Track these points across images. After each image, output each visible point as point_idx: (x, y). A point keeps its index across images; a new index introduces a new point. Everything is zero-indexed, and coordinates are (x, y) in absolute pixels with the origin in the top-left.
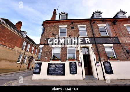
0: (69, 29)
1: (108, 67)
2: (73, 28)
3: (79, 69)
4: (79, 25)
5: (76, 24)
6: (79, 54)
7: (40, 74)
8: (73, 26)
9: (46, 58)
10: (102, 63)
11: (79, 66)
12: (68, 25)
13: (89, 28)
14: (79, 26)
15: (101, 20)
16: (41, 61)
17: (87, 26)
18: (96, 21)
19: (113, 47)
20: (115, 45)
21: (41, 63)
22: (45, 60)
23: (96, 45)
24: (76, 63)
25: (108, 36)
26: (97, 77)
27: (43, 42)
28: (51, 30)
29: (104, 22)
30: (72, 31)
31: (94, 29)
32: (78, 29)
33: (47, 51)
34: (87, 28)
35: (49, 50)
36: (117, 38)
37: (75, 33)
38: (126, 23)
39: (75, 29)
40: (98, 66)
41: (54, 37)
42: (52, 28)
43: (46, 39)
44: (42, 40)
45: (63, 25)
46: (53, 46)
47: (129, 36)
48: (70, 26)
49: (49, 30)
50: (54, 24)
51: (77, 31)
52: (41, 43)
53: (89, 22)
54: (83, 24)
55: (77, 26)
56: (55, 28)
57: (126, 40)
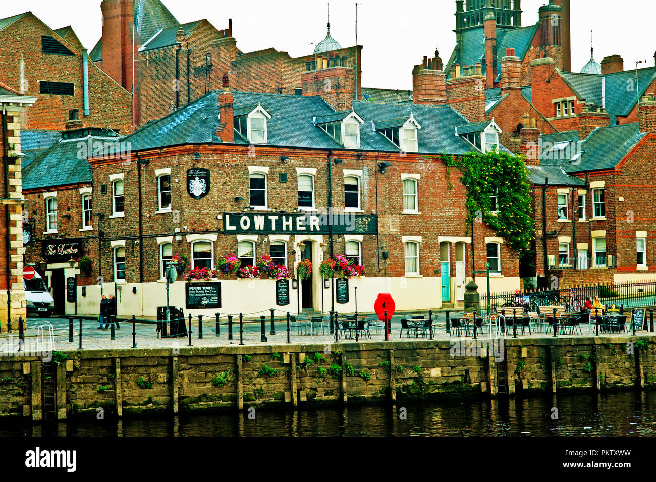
0: (274, 180)
1: (343, 289)
2: (283, 178)
3: (293, 294)
4: (300, 166)
5: (293, 164)
6: (295, 261)
7: (220, 307)
8: (283, 171)
10: (335, 279)
11: (293, 288)
12: (272, 166)
13: (323, 181)
14: (299, 170)
15: (356, 154)
17: (318, 172)
18: (343, 155)
19: (361, 243)
20: (368, 237)
21: (220, 283)
22: (228, 277)
23: (331, 237)
24: (288, 281)
25: (360, 210)
26: (321, 310)
27: (212, 224)
28: (229, 183)
29: (360, 161)
30: (281, 191)
31: (333, 185)
32: (297, 182)
33: (226, 251)
34: (318, 179)
35: (231, 249)
36: (377, 217)
37: (288, 197)
38: (407, 168)
39: (290, 181)
40: (326, 288)
41: (238, 210)
42: (229, 174)
43: (220, 213)
44: (209, 217)
45: (258, 165)
46: (240, 237)
47: (400, 213)
48: (277, 170)
49: (223, 180)
50: (233, 157)
51: (293, 189)
52: (208, 226)
53: (325, 159)
54: (310, 164)
55: (295, 172)
56: (237, 175)
57: (391, 225)
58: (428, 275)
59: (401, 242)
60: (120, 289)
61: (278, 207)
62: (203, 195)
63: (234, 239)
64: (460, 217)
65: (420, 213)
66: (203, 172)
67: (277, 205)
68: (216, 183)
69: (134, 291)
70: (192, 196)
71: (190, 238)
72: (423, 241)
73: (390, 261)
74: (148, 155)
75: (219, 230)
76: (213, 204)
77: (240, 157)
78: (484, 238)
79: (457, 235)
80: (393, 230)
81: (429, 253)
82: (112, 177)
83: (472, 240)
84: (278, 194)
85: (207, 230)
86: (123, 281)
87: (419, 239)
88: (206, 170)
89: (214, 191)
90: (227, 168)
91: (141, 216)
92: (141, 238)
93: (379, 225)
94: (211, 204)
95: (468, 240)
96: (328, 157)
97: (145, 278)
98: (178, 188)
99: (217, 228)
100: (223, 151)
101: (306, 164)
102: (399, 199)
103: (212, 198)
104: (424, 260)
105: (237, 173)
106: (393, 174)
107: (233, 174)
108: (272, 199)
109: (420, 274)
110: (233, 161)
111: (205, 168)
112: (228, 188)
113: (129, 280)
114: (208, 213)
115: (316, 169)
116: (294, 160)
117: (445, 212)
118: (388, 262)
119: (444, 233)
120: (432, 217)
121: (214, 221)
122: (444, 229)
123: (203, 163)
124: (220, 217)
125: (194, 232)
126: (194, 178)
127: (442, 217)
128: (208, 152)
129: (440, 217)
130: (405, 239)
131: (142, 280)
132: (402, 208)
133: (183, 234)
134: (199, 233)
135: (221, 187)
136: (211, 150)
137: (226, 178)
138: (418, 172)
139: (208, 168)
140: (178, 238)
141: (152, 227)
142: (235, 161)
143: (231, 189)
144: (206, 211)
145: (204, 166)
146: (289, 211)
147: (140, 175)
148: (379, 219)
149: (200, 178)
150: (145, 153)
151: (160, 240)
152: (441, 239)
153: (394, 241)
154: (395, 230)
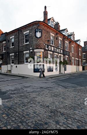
1: (66, 68)
2: (57, 39)
7: (44, 72)
13: (63, 42)
17: (62, 40)
20: (68, 56)
21: (44, 65)
25: (67, 50)
28: (47, 36)
29: (67, 40)
30: (56, 42)
32: (59, 41)
35: (47, 55)
38: (73, 44)
40: (63, 67)
41: (48, 44)
43: (44, 44)
45: (52, 33)
46: (49, 52)
48: (56, 36)
50: (47, 29)
53: (63, 37)
58: (75, 65)
60: (12, 66)
61: (56, 46)
62: (40, 37)
63: (47, 52)
65: (74, 53)
68: (44, 34)
69: (16, 67)
70: (37, 37)
71: (35, 50)
73: (71, 62)
74: (21, 29)
77: (49, 29)
82: (11, 38)
85: (41, 48)
86: (13, 64)
88: (41, 30)
89: (43, 37)
90: (46, 31)
91: (19, 46)
92: (19, 52)
97: (20, 63)
98: (32, 36)
99: (44, 48)
101: (60, 37)
103: (43, 39)
107: (47, 34)
113: (15, 64)
119: (76, 58)
121: (43, 46)
123: (40, 28)
125: (37, 48)
126: (37, 32)
131: (19, 64)
133: (33, 50)
134: (38, 49)
135: (45, 36)
139: (42, 29)
140: (31, 51)
141: (22, 49)
143: (47, 38)
144: (41, 42)
147: (19, 35)
148: (70, 53)
149: (39, 32)
150: (21, 28)
151: (25, 52)
153: (71, 58)
154: (71, 56)
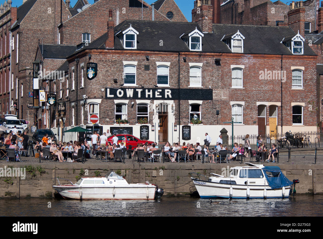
0: (140, 69)
2: (147, 68)
4: (159, 61)
5: (154, 60)
6: (154, 115)
8: (147, 64)
9: (108, 119)
11: (152, 131)
12: (139, 61)
13: (175, 70)
14: (158, 63)
15: (197, 54)
16: (101, 125)
18: (189, 55)
19: (201, 105)
22: (107, 123)
23: (179, 101)
24: (148, 126)
27: (98, 94)
28: (110, 71)
29: (201, 58)
30: (145, 75)
31: (182, 72)
32: (156, 70)
33: (107, 109)
34: (172, 68)
35: (110, 108)
36: (212, 90)
37: (150, 79)
38: (235, 62)
39: (152, 70)
40: (175, 131)
41: (116, 86)
42: (110, 66)
43: (103, 88)
44: (96, 90)
45: (130, 61)
46: (117, 101)
47: (229, 88)
48: (143, 63)
49: (106, 69)
50: (113, 56)
51: (153, 74)
52: (96, 95)
53: (177, 57)
54: (166, 60)
55: (155, 64)
56: (116, 66)
57: (222, 95)
58: (249, 124)
59: (230, 105)
61: (143, 84)
62: (93, 78)
63: (112, 102)
64: (273, 90)
65: (244, 88)
66: (93, 65)
67: (142, 83)
68: (102, 71)
70: (88, 78)
72: (245, 104)
73: (221, 116)
75: (102, 97)
76: (99, 82)
77: (118, 56)
78: (290, 103)
79: (271, 101)
80: (224, 98)
81: (250, 111)
82: (72, 69)
83: (282, 104)
84: (143, 77)
85: (95, 97)
87: (243, 103)
89: (100, 75)
90: (109, 62)
91: (77, 89)
92: (77, 102)
93: (214, 95)
94: (98, 82)
95: (279, 104)
96: (178, 56)
97: (78, 123)
98: (85, 74)
99: (101, 96)
100: (106, 53)
101: (163, 60)
102: (229, 80)
103: (98, 79)
104: (246, 115)
105: (115, 65)
106: (224, 66)
107: (113, 66)
108: (139, 80)
109: (243, 124)
110: (113, 59)
111: (95, 62)
112: (109, 74)
114: (96, 88)
115: (170, 63)
116: (154, 58)
117: (262, 88)
118: (220, 116)
119: (261, 100)
120: (252, 91)
121: (99, 92)
122: (261, 97)
123: (94, 60)
124: (103, 90)
125: (89, 98)
126: (89, 68)
127: (260, 91)
128: (97, 54)
129: (258, 90)
130: (232, 103)
131: (77, 125)
132: (231, 85)
134: (91, 99)
135: (105, 73)
136: (98, 52)
137: (108, 68)
138: (243, 64)
139: (96, 63)
142: (115, 58)
143: (111, 74)
144: (95, 87)
145: (94, 61)
146: (151, 87)
148: (213, 91)
149: (92, 68)
150: (78, 55)
152: (258, 103)
153: (224, 104)
154: (226, 98)
